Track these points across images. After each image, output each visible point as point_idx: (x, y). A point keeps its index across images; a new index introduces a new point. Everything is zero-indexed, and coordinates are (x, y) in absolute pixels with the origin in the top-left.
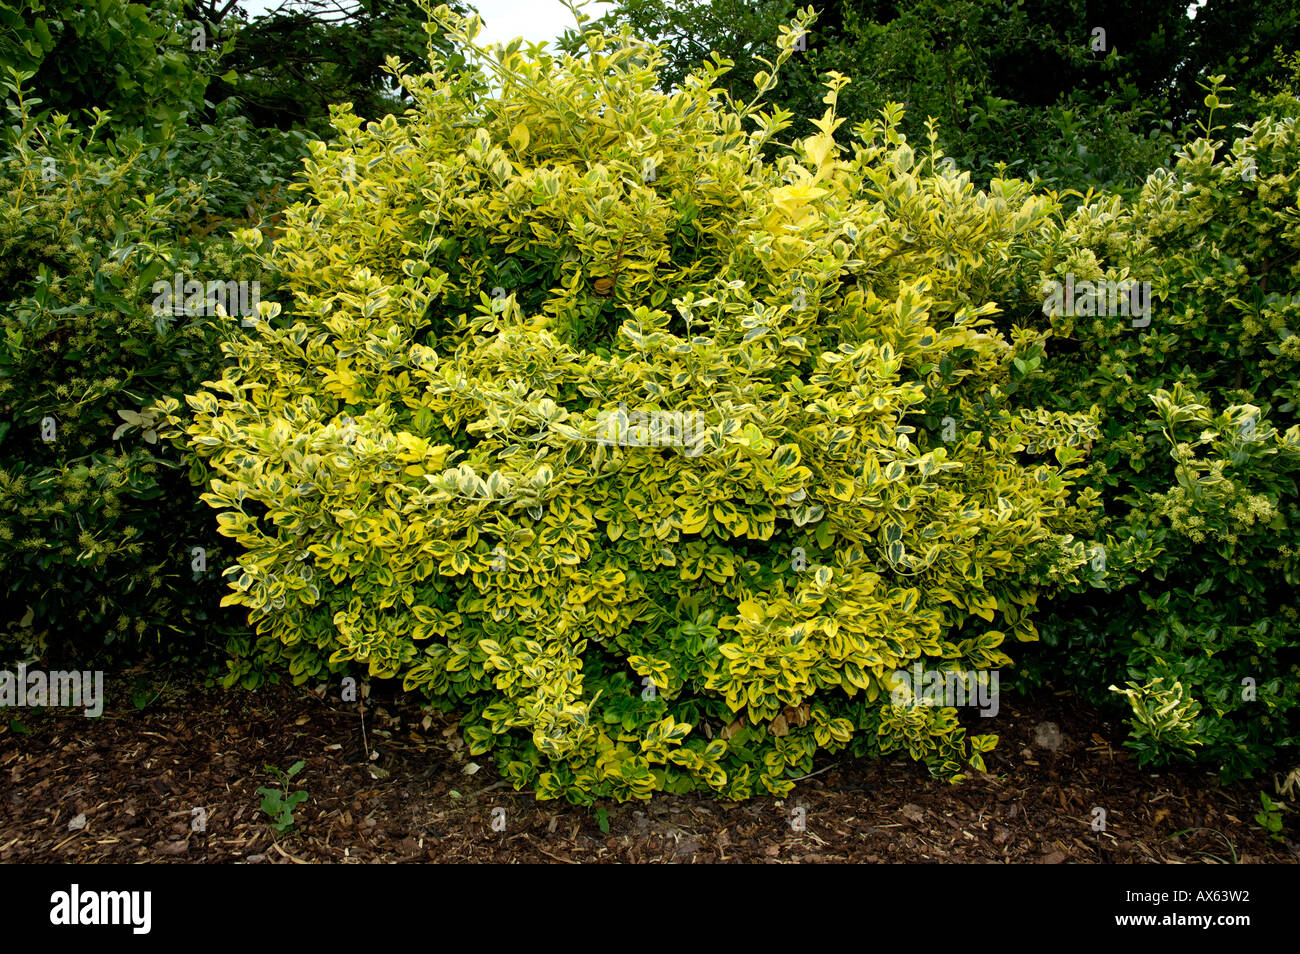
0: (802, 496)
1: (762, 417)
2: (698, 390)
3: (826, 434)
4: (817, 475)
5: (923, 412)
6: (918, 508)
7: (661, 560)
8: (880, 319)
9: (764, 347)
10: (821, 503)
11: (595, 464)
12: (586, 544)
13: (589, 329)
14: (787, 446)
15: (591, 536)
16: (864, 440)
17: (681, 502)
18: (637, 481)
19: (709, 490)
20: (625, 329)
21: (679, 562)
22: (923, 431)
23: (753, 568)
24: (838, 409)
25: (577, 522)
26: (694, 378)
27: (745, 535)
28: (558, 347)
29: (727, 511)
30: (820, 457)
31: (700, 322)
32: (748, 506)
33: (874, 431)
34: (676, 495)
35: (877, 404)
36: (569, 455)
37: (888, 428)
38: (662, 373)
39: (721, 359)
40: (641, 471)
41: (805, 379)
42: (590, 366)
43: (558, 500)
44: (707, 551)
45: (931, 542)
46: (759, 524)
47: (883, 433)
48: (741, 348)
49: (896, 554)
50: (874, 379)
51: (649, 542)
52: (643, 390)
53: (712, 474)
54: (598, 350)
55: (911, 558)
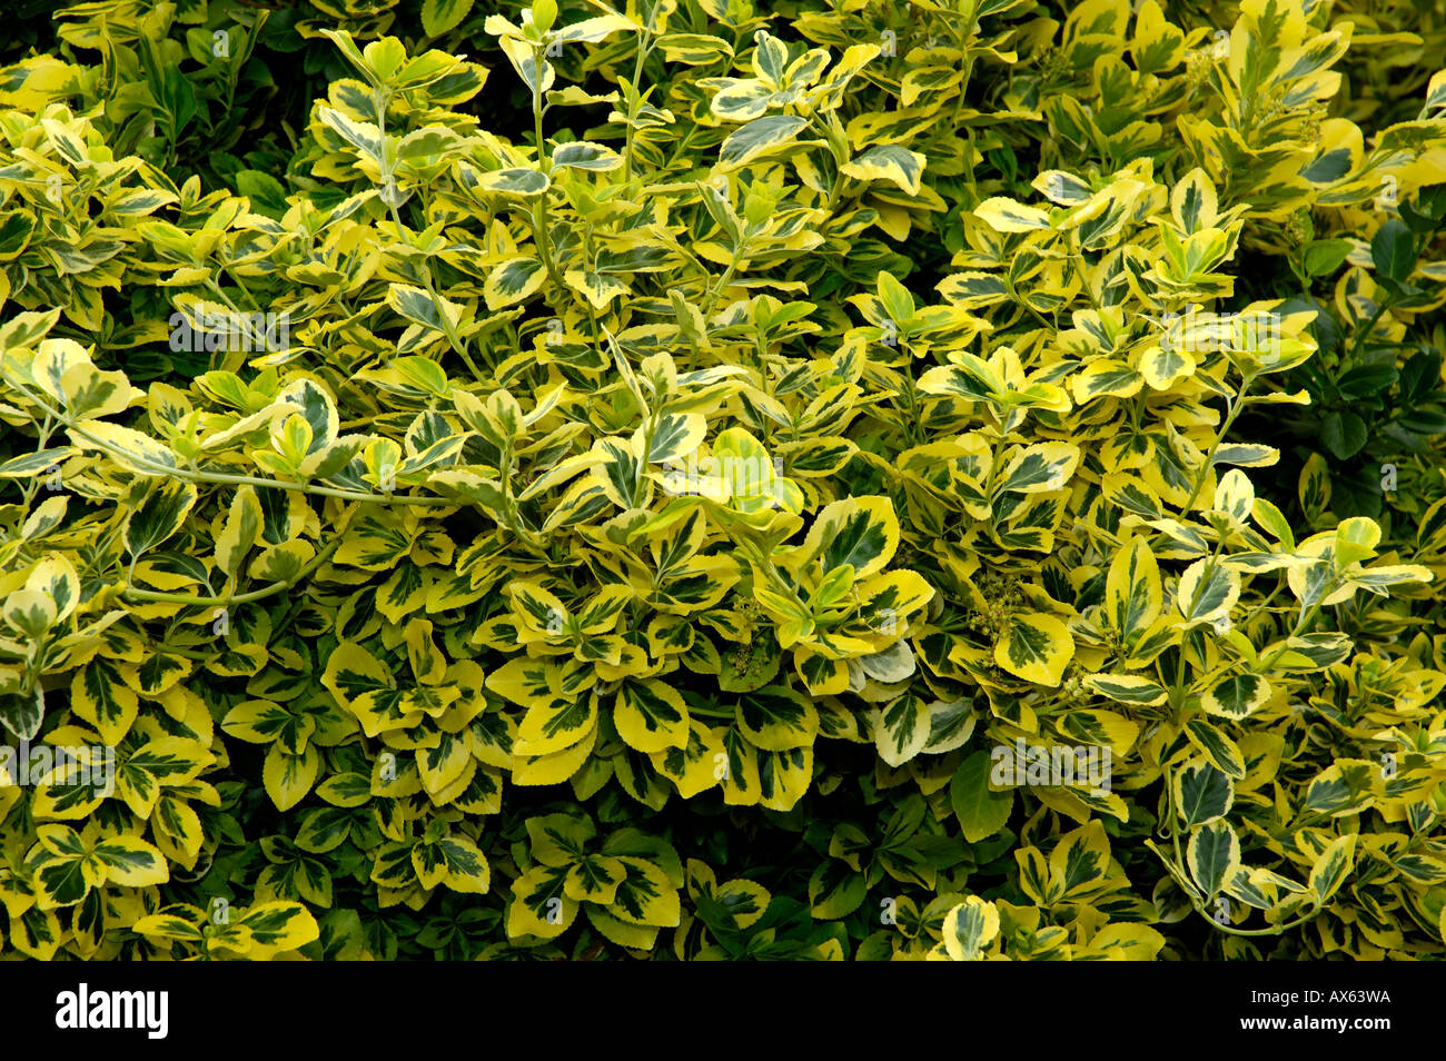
0: (904, 668)
1: (774, 409)
2: (571, 318)
3: (986, 464)
4: (953, 602)
5: (1303, 398)
6: (1295, 713)
7: (440, 874)
8: (1178, 91)
9: (792, 178)
10: (968, 690)
11: (223, 556)
12: (191, 821)
13: (215, 108)
14: (854, 505)
15: (210, 794)
16: (1110, 491)
17: (506, 683)
18: (365, 610)
19: (599, 644)
20: (330, 113)
21: (501, 882)
22: (1315, 462)
23: (745, 904)
24: (1024, 385)
25: (163, 745)
26: (555, 276)
27: (716, 793)
28: (108, 167)
29: (653, 712)
30: (966, 542)
31: (575, 95)
32: (729, 699)
33: (1145, 460)
34: (491, 660)
35: (1151, 372)
36: (140, 523)
37: (1192, 453)
38: (451, 257)
39: (646, 217)
40: (381, 578)
41: (924, 288)
42: (212, 230)
43: (101, 674)
44: (595, 845)
45: (1335, 827)
46: (764, 758)
47: (1171, 464)
48: (718, 179)
49: (1213, 862)
50: (1149, 287)
51: (402, 814)
52: (389, 314)
53: (611, 592)
54: (244, 177)
55: (1262, 877)
